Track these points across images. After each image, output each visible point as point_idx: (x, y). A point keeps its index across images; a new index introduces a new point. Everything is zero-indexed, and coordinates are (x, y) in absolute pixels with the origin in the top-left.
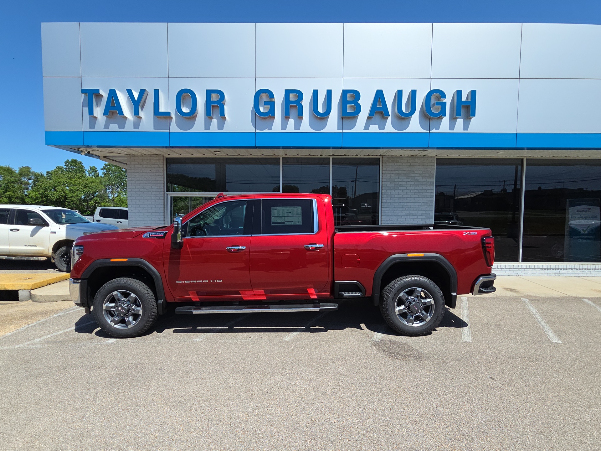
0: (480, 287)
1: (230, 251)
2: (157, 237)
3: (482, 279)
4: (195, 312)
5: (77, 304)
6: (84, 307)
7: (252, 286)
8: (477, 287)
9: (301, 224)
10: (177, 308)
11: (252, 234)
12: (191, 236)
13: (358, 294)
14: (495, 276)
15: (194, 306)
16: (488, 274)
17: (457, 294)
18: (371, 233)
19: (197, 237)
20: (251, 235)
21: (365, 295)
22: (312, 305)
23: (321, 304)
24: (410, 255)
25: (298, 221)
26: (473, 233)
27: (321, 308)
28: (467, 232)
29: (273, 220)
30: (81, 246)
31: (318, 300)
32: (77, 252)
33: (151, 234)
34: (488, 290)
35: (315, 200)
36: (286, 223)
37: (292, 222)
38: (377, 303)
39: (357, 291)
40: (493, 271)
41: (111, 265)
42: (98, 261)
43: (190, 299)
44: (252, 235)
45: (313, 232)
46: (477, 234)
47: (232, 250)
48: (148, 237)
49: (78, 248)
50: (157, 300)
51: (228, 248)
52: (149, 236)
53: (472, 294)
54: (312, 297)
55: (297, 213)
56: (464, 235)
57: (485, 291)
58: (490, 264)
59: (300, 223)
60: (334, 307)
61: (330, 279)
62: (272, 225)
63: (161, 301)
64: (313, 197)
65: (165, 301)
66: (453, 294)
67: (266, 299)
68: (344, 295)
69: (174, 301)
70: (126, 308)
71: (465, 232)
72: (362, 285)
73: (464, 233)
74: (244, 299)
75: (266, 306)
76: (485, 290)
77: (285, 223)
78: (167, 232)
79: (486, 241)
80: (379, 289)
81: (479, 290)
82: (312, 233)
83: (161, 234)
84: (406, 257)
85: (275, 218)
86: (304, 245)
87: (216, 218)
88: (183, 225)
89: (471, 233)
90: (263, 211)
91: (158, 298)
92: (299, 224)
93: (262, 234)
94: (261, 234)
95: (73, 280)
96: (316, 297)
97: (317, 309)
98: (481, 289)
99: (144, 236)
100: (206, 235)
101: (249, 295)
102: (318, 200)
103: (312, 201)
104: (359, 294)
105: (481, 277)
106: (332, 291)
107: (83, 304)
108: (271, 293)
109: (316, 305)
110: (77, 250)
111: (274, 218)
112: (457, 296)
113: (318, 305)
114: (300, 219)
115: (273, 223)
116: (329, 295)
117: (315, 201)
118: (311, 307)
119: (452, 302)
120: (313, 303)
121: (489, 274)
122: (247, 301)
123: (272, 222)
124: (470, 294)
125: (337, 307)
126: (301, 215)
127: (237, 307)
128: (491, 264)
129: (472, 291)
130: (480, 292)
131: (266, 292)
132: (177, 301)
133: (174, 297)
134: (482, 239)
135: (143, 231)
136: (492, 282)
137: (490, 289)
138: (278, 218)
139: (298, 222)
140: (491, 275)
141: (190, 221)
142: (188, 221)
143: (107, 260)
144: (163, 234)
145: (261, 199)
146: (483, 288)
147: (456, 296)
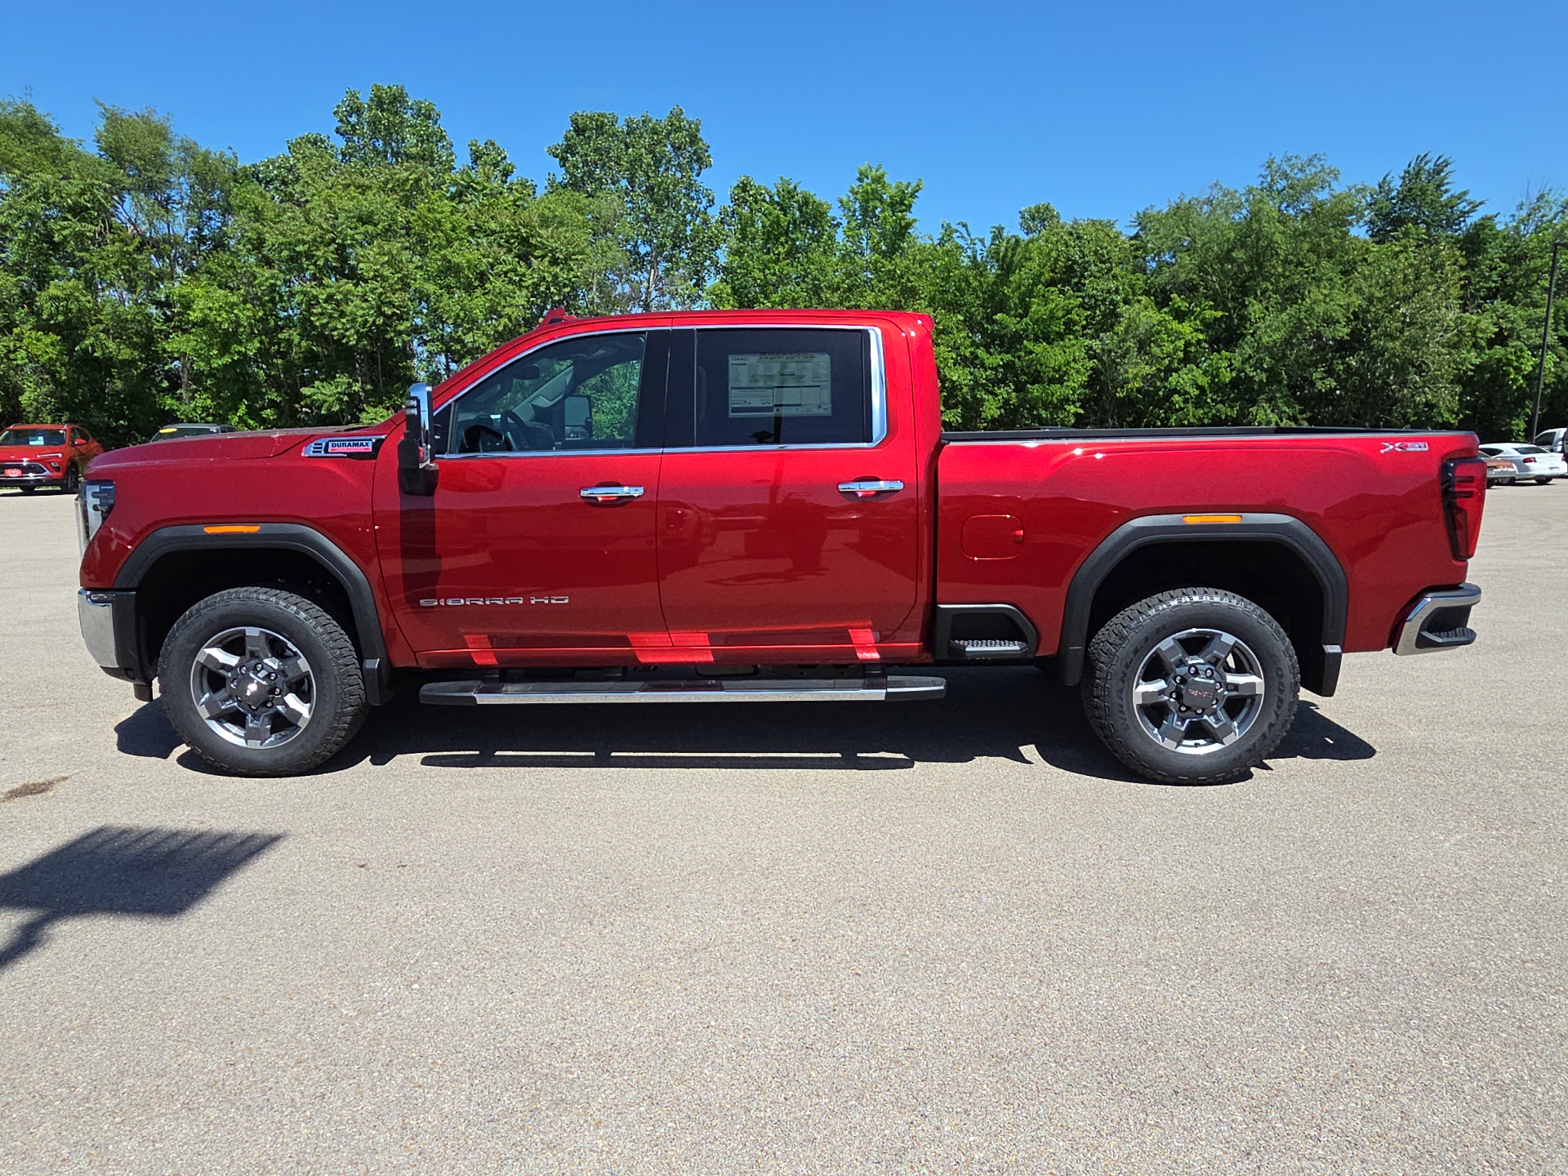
0: (1422, 629)
1: (592, 502)
2: (350, 455)
3: (1430, 603)
4: (483, 699)
5: (110, 671)
6: (132, 679)
7: (665, 619)
8: (1411, 629)
9: (829, 413)
10: (425, 687)
11: (663, 447)
12: (460, 452)
13: (1014, 647)
14: (1476, 592)
15: (480, 682)
16: (1454, 585)
17: (1344, 650)
18: (1064, 445)
19: (481, 455)
20: (660, 450)
21: (1037, 649)
22: (862, 681)
23: (890, 678)
24: (1192, 519)
25: (816, 401)
26: (1413, 447)
27: (889, 690)
28: (1393, 441)
29: (736, 399)
30: (109, 482)
31: (879, 667)
32: (97, 501)
33: (330, 444)
34: (1448, 636)
35: (878, 331)
36: (778, 410)
37: (799, 405)
38: (1073, 676)
39: (1011, 639)
40: (1470, 579)
41: (208, 544)
42: (166, 532)
43: (469, 656)
44: (666, 450)
45: (870, 440)
46: (1427, 449)
47: (600, 499)
48: (323, 454)
49: (97, 489)
50: (361, 660)
51: (584, 493)
52: (326, 451)
53: (1394, 651)
54: (863, 655)
55: (814, 377)
56: (1382, 451)
57: (1440, 640)
58: (1462, 553)
59: (826, 410)
60: (933, 686)
61: (923, 598)
62: (731, 415)
63: (373, 664)
64: (869, 322)
65: (387, 663)
66: (1330, 651)
67: (712, 659)
68: (967, 649)
69: (413, 664)
70: (264, 683)
71: (1386, 444)
72: (1026, 617)
73: (1385, 447)
74: (643, 660)
75: (710, 682)
76: (1440, 637)
77: (775, 409)
78: (383, 437)
79: (1456, 474)
80: (1085, 633)
81: (1420, 637)
82: (865, 445)
83: (362, 444)
84: (1182, 527)
85: (743, 392)
86: (839, 483)
87: (544, 403)
88: (435, 414)
89: (1409, 444)
90: (701, 368)
91: (365, 655)
92: (821, 412)
93: (698, 445)
94: (692, 445)
95: (89, 593)
96: (876, 655)
97: (878, 695)
98: (1425, 634)
99: (308, 451)
100: (510, 449)
101: (654, 648)
102: (885, 335)
103: (866, 334)
104: (1017, 648)
105: (1429, 595)
106: (928, 637)
107: (126, 670)
108: (726, 641)
109: (875, 681)
110: (94, 495)
111: (737, 391)
112: (1344, 655)
113: (882, 681)
114: (826, 396)
115: (735, 410)
116: (916, 650)
117: (875, 335)
118: (859, 688)
119: (1322, 678)
120: (865, 673)
121: (1455, 587)
122: (647, 667)
123: (731, 406)
124: (1385, 651)
125: (942, 688)
126: (828, 384)
127: (617, 684)
128: (1467, 551)
129: (1393, 642)
130: (1423, 644)
131: (713, 640)
132: (423, 665)
133: (414, 653)
134: (1445, 469)
135: (301, 436)
136: (1465, 611)
137: (1456, 636)
138: (753, 392)
139: (820, 407)
140: (1462, 588)
141: (456, 401)
142: (451, 401)
143: (190, 530)
144: (370, 443)
145: (695, 327)
146: (1431, 632)
147: (1338, 657)
